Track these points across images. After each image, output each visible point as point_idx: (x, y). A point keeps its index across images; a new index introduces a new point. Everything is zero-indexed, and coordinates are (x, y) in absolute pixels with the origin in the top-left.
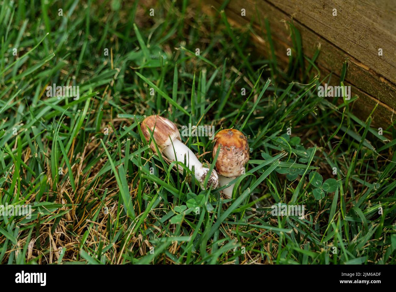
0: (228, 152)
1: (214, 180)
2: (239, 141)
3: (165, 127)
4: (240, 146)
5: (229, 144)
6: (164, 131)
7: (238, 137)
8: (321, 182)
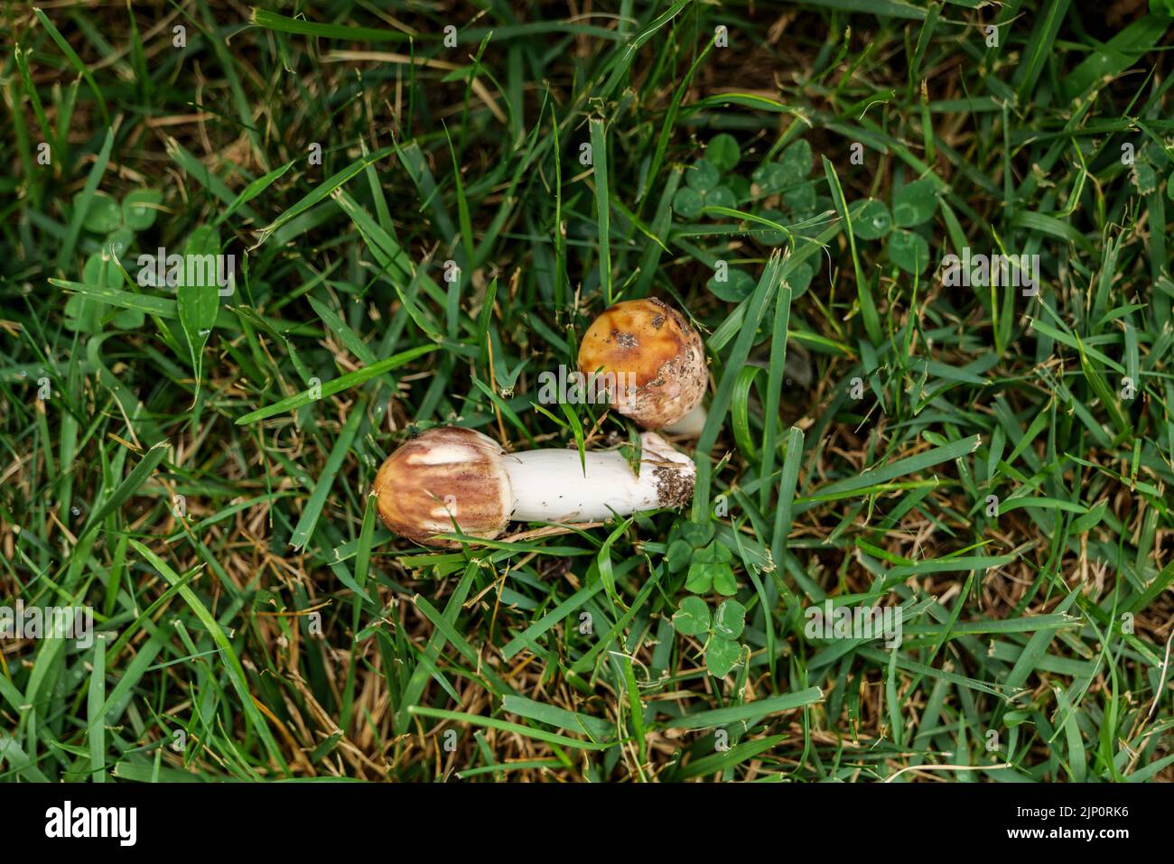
0: (664, 388)
1: (690, 477)
2: (665, 339)
3: (464, 484)
4: (676, 347)
5: (652, 371)
6: (476, 496)
7: (652, 331)
8: (884, 214)
